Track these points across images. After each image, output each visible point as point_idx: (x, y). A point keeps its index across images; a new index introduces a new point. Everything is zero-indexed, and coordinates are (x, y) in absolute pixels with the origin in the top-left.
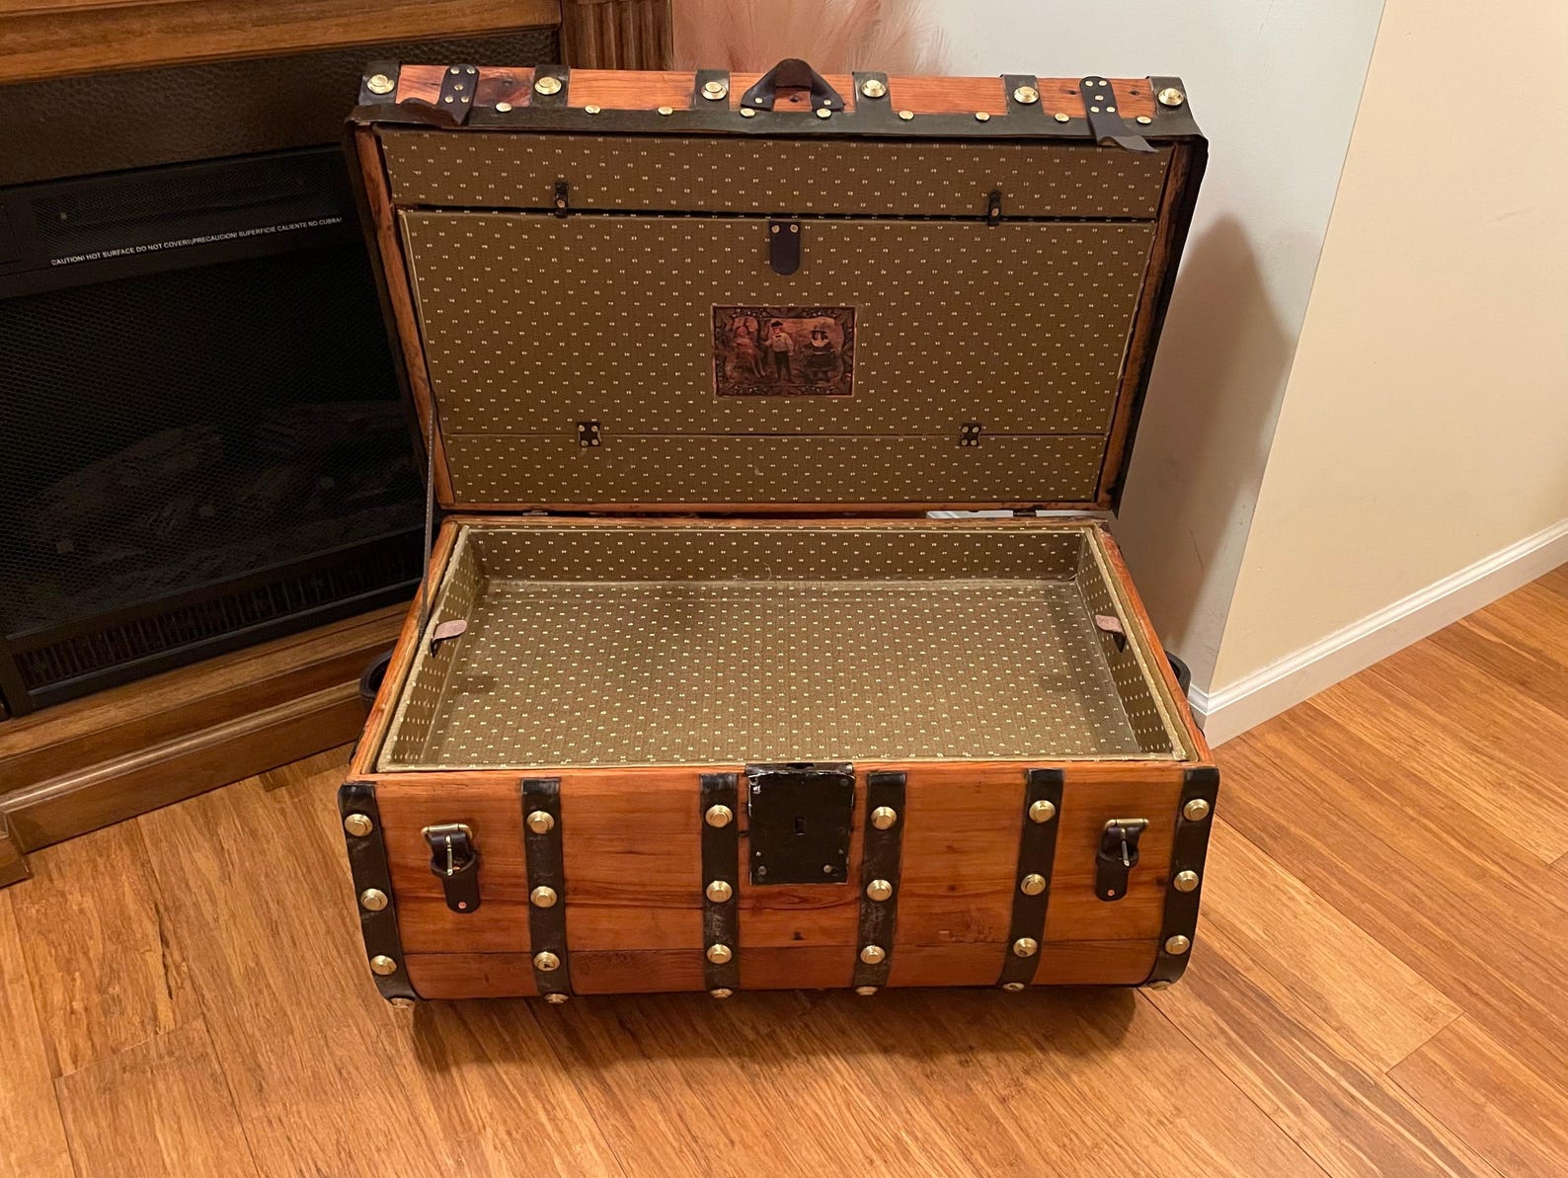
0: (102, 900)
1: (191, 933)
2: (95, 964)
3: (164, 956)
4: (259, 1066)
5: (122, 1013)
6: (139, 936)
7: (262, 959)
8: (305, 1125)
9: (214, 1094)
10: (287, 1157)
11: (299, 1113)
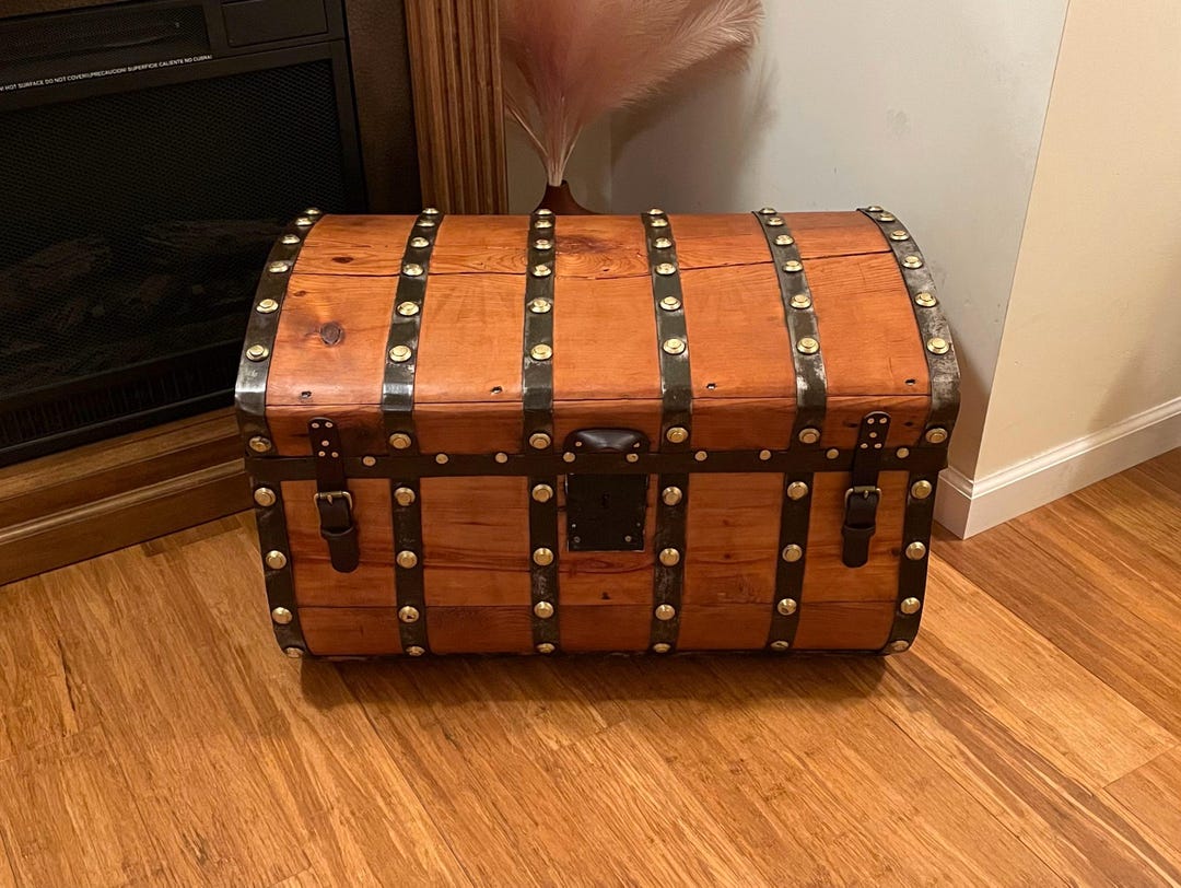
0: (14, 638)
1: (88, 662)
2: (11, 685)
3: (67, 679)
4: (149, 762)
5: (35, 721)
6: (46, 664)
7: (148, 682)
8: (187, 804)
9: (111, 780)
10: (172, 826)
11: (181, 795)
